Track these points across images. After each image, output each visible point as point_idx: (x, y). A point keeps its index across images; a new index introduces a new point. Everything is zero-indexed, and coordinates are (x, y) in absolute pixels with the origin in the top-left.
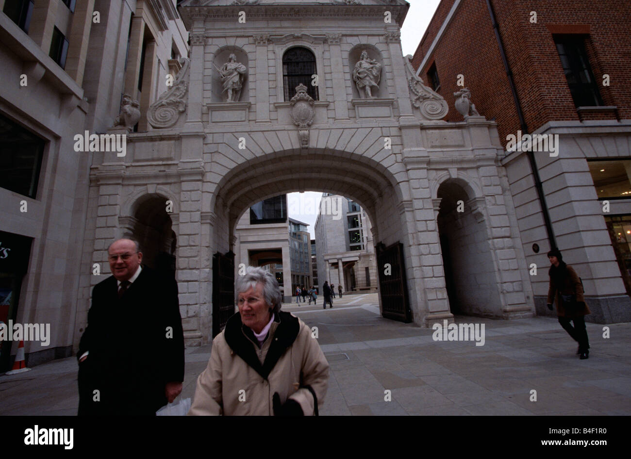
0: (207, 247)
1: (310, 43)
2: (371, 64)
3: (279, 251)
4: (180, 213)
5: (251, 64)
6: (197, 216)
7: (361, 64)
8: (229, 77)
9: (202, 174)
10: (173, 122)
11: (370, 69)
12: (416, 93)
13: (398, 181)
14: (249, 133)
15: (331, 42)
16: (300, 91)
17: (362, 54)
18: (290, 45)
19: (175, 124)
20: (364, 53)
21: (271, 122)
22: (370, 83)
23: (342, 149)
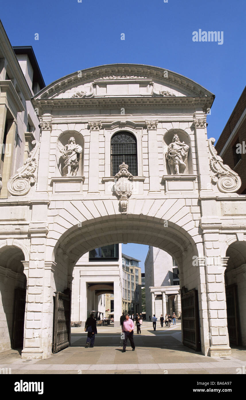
0: (49, 287)
1: (133, 129)
2: (181, 146)
3: (111, 284)
4: (30, 261)
5: (86, 145)
6: (42, 264)
7: (172, 146)
8: (68, 156)
9: (46, 232)
10: (27, 191)
11: (179, 150)
12: (215, 170)
13: (196, 243)
14: (83, 201)
15: (150, 128)
16: (123, 169)
17: (174, 137)
18: (118, 129)
19: (27, 193)
20: (176, 136)
21: (99, 193)
22: (179, 162)
23: (153, 216)
